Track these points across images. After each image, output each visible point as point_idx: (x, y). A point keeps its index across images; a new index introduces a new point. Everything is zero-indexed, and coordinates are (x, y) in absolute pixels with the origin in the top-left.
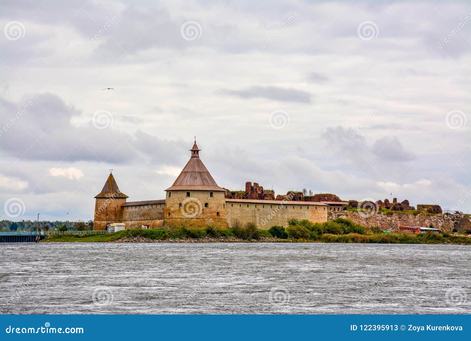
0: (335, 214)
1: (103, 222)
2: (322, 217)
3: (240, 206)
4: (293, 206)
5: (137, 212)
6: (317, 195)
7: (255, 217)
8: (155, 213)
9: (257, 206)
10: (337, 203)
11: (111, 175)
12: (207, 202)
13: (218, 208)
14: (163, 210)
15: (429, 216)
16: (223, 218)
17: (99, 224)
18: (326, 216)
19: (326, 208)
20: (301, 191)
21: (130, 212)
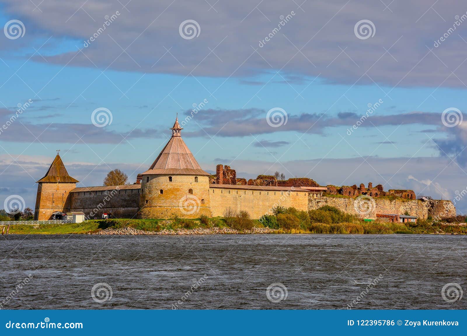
0: (315, 201)
1: (48, 210)
2: (303, 204)
3: (222, 193)
4: (274, 192)
5: (92, 199)
6: (291, 179)
7: (236, 205)
8: (118, 199)
9: (239, 192)
10: (317, 188)
11: (58, 157)
12: (191, 187)
13: (203, 194)
14: (129, 197)
15: (404, 202)
16: (207, 206)
17: (44, 212)
18: (307, 202)
19: (307, 194)
20: (273, 174)
21: (83, 198)
